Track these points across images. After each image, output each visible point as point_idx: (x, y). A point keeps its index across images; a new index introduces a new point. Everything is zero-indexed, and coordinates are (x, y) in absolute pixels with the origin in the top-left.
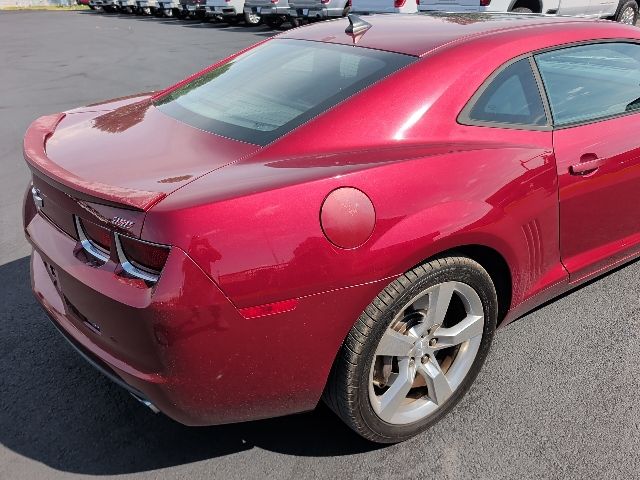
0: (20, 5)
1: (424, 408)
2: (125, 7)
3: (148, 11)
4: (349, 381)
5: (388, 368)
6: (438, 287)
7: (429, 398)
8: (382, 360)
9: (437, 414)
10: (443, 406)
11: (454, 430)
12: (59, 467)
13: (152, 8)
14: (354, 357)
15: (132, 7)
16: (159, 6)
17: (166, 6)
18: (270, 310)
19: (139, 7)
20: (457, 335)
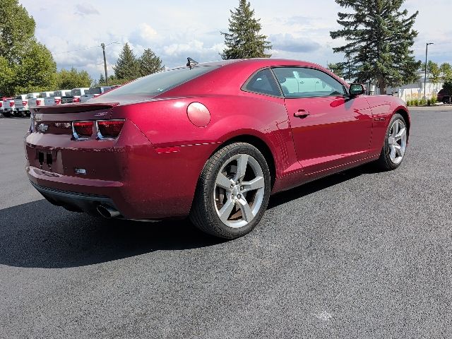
6: (241, 156)
7: (243, 219)
8: (219, 188)
9: (248, 227)
10: (250, 223)
20: (252, 184)
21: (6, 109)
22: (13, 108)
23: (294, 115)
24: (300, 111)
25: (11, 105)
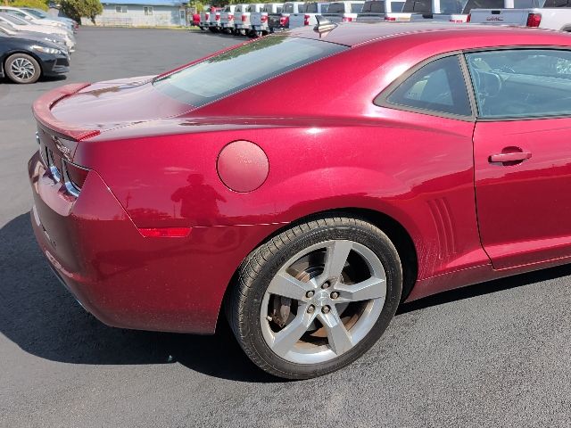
0: (149, 24)
1: (322, 355)
2: (226, 28)
3: (243, 32)
4: (240, 310)
5: (285, 309)
6: (334, 243)
7: (329, 347)
9: (335, 363)
10: (342, 356)
11: (350, 380)
12: (27, 351)
13: (247, 30)
14: (245, 290)
15: (231, 29)
16: (251, 28)
17: (257, 29)
18: (166, 233)
19: (237, 29)
20: (356, 291)
21: (211, 23)
22: (219, 22)
23: (490, 159)
24: (507, 150)
25: (217, 17)
